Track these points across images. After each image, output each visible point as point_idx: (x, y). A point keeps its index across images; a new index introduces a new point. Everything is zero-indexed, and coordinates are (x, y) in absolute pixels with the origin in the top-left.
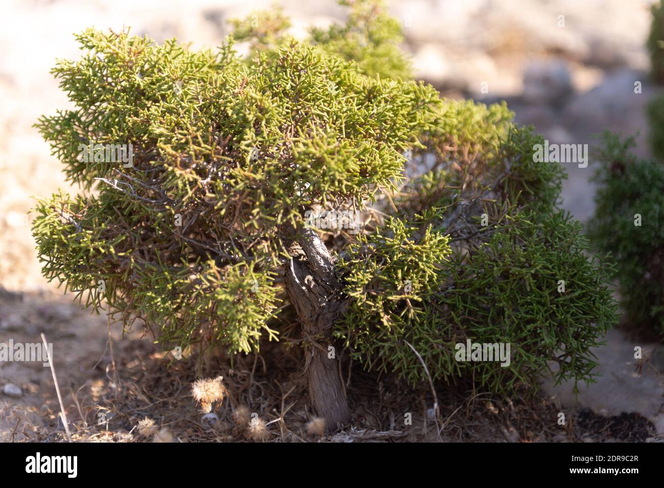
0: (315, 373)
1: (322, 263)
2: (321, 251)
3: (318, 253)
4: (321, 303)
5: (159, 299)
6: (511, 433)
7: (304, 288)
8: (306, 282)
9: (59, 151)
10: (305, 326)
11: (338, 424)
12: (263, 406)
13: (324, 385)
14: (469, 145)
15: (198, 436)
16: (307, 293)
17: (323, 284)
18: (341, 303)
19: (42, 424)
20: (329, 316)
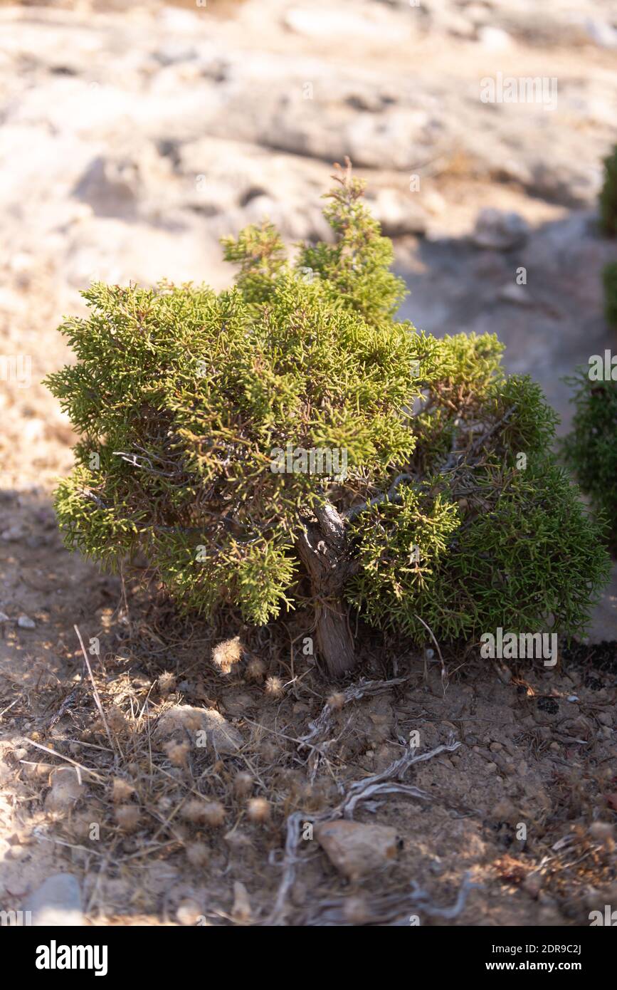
0: (325, 626)
1: (334, 529)
2: (333, 518)
3: (330, 520)
4: (332, 564)
5: (181, 575)
6: (504, 671)
7: (316, 551)
8: (319, 548)
9: (69, 409)
10: (315, 584)
11: (346, 672)
12: (271, 649)
13: (333, 637)
14: (464, 385)
15: (212, 681)
16: (319, 556)
17: (334, 547)
18: (350, 563)
19: (61, 666)
20: (339, 576)
